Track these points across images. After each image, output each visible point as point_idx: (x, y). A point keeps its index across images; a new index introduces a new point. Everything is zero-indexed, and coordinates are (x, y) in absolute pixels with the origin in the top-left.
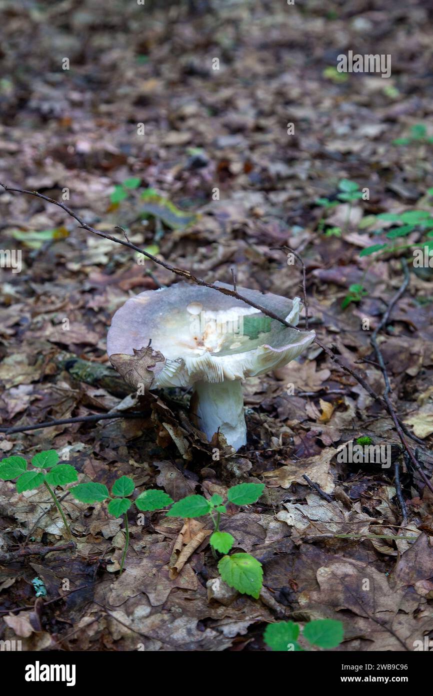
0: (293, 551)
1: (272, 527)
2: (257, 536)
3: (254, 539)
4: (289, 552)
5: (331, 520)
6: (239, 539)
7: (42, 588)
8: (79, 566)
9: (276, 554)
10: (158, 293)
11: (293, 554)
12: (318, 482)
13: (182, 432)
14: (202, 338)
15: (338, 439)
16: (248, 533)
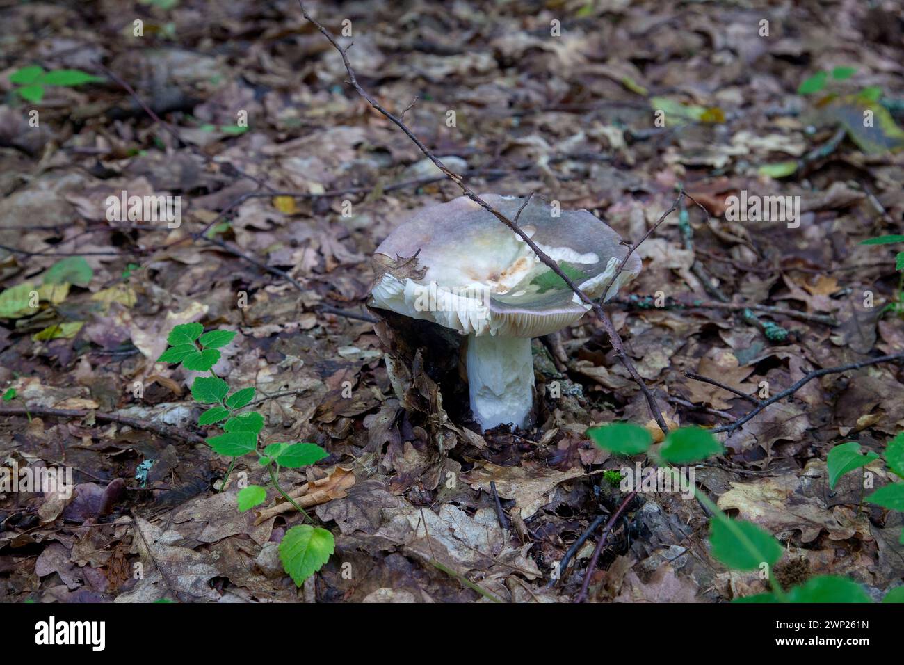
0: (377, 556)
1: (395, 521)
2: (371, 522)
3: (366, 524)
4: (372, 554)
5: (477, 547)
6: (350, 516)
7: (145, 472)
8: (205, 469)
9: (358, 549)
10: (505, 201)
11: (375, 559)
12: (519, 500)
13: (406, 374)
14: (503, 271)
15: (600, 463)
16: (365, 514)
